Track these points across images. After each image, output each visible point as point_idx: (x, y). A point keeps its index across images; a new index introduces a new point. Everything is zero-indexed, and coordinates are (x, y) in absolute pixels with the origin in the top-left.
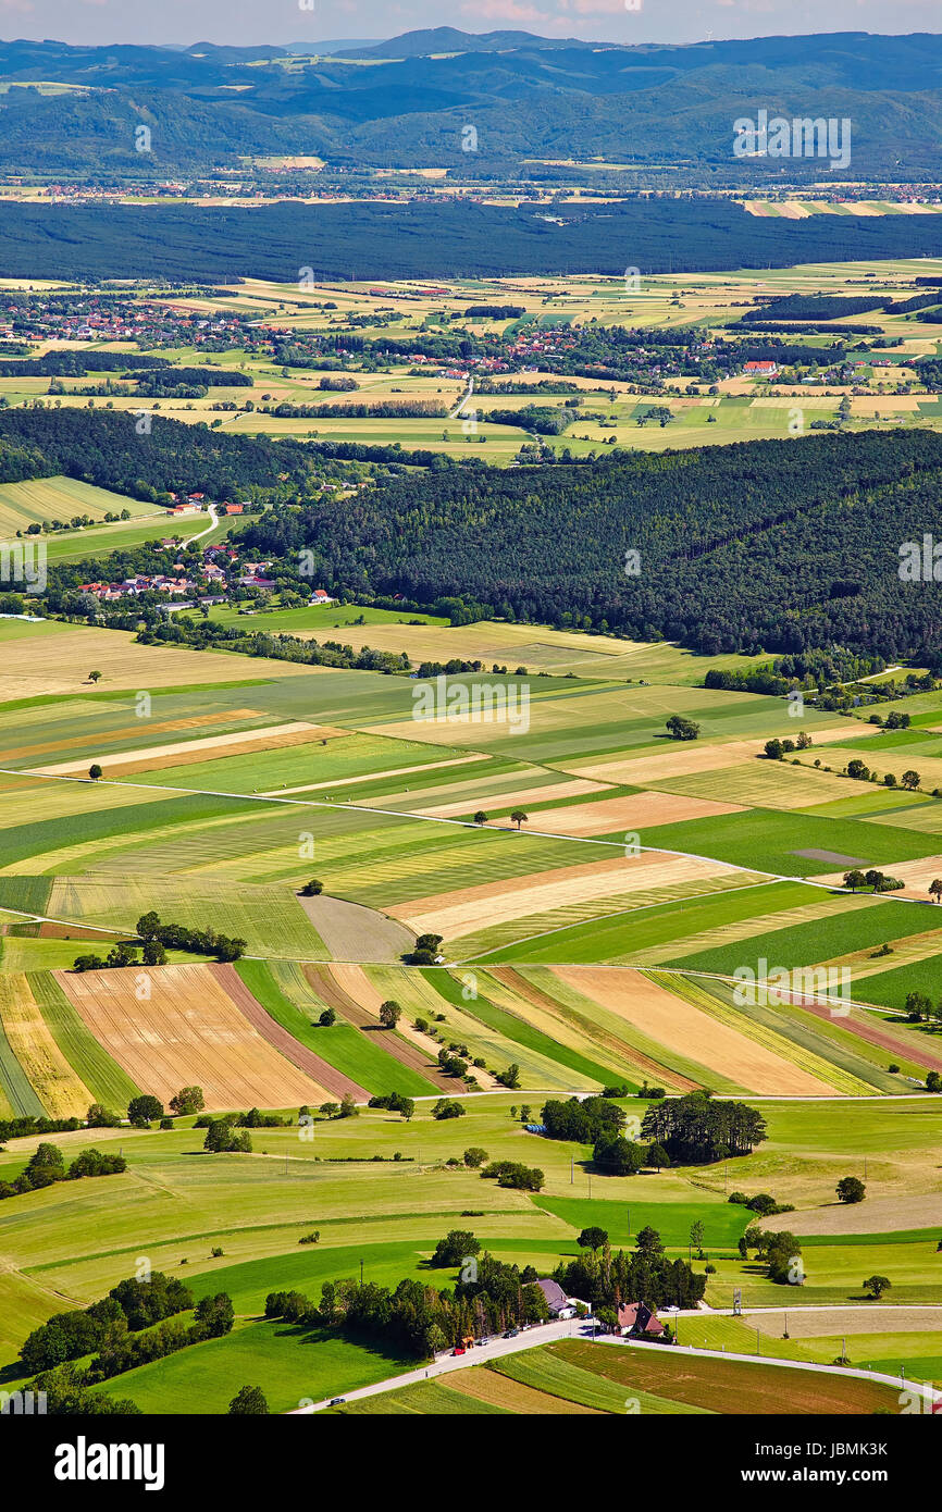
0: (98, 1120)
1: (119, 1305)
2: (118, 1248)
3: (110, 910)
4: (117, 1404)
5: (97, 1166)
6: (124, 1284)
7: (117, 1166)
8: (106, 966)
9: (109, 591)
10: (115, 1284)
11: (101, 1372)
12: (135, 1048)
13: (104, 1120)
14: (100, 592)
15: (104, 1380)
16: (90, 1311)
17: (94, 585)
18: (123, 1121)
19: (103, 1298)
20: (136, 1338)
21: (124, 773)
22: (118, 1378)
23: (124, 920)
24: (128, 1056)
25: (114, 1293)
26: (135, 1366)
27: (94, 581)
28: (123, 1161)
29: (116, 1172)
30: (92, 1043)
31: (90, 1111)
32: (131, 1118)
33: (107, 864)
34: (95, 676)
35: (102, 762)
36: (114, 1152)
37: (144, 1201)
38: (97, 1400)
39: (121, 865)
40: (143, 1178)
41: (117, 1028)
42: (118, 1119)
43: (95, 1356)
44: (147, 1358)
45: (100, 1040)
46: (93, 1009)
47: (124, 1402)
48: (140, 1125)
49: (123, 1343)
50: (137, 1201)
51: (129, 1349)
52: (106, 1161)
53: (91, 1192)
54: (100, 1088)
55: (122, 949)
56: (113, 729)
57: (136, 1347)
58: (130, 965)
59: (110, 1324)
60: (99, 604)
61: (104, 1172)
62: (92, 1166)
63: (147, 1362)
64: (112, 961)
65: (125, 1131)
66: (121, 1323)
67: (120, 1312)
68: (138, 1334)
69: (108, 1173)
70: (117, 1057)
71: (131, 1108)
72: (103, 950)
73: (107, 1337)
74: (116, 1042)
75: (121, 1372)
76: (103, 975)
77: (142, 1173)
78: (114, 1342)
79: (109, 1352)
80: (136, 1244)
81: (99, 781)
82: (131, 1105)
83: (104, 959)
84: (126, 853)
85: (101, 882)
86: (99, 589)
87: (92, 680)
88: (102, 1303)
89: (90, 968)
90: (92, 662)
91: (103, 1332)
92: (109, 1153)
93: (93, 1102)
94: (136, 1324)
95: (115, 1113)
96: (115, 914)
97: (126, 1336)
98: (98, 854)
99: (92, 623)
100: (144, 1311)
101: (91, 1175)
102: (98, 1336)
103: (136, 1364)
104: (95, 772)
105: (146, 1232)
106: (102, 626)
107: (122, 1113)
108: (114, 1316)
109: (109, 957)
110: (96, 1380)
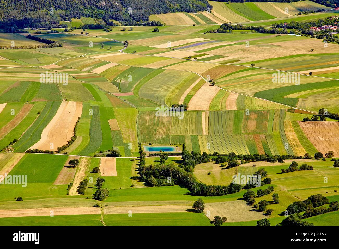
0: (307, 157)
1: (311, 201)
2: (311, 188)
3: (312, 107)
4: (309, 224)
5: (306, 168)
6: (312, 196)
7: (311, 168)
8: (311, 120)
9: (317, 29)
10: (310, 196)
11: (306, 216)
12: (317, 141)
13: (308, 157)
14: (315, 29)
15: (306, 218)
16: (304, 202)
17: (314, 27)
18: (313, 158)
19: (307, 199)
20: (315, 209)
21: (317, 74)
22: (310, 218)
23: (316, 110)
24: (315, 142)
25: (309, 198)
26: (314, 216)
27: (314, 26)
28: (313, 167)
29: (311, 170)
30: (306, 138)
31: (305, 155)
32: (315, 157)
33: (312, 96)
34: (312, 50)
35: (312, 71)
36: (310, 165)
37: (317, 177)
38: (305, 222)
39: (316, 96)
40: (318, 172)
41: (313, 136)
42: (312, 157)
43: (305, 212)
44: (317, 214)
45: (308, 138)
46: (307, 131)
47: (311, 224)
48: (317, 159)
49: (311, 210)
50: (316, 177)
51: (313, 211)
52: (309, 167)
53: (304, 174)
54: (307, 149)
55: (315, 117)
56: (315, 63)
57: (314, 211)
58: (317, 121)
59: (308, 205)
60: (315, 32)
61: (308, 169)
62: (304, 168)
63: (317, 215)
64: (312, 119)
65: (314, 160)
66: (311, 205)
67: (311, 203)
68: (315, 208)
69: (309, 170)
70: (312, 142)
71: (315, 155)
72: (310, 117)
73: (307, 208)
74: (312, 139)
75: (310, 217)
76: (310, 123)
77: (317, 170)
78: (309, 209)
79: (308, 212)
80: (315, 187)
81: (311, 76)
82: (315, 154)
83: (310, 119)
84: (317, 94)
85: (310, 100)
86: (315, 28)
87: (311, 51)
88: (307, 200)
89: (306, 121)
90: (312, 47)
91: (307, 207)
92: (309, 165)
93: (306, 153)
94: (315, 206)
95: (312, 156)
96: (313, 108)
97: (312, 208)
98: (310, 93)
99: (312, 37)
100: (317, 203)
101: (305, 170)
102: (305, 208)
103: (314, 215)
104: (311, 74)
105: (318, 185)
106: (315, 38)
107: (313, 156)
108: (309, 203)
109: (312, 118)
110: (304, 218)
